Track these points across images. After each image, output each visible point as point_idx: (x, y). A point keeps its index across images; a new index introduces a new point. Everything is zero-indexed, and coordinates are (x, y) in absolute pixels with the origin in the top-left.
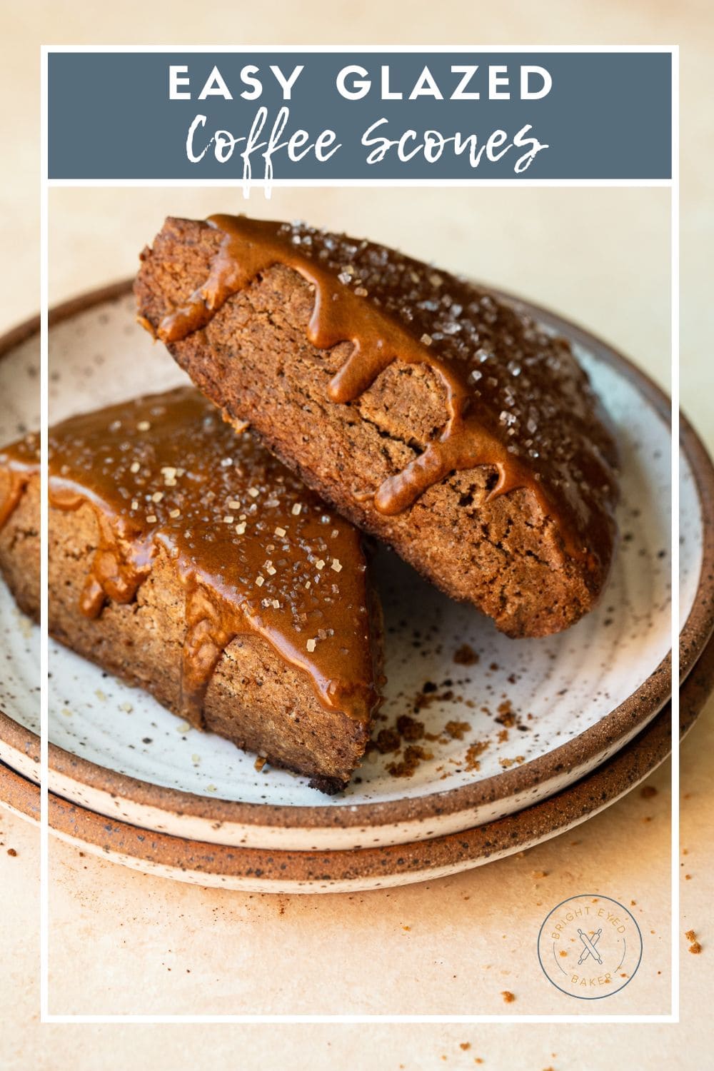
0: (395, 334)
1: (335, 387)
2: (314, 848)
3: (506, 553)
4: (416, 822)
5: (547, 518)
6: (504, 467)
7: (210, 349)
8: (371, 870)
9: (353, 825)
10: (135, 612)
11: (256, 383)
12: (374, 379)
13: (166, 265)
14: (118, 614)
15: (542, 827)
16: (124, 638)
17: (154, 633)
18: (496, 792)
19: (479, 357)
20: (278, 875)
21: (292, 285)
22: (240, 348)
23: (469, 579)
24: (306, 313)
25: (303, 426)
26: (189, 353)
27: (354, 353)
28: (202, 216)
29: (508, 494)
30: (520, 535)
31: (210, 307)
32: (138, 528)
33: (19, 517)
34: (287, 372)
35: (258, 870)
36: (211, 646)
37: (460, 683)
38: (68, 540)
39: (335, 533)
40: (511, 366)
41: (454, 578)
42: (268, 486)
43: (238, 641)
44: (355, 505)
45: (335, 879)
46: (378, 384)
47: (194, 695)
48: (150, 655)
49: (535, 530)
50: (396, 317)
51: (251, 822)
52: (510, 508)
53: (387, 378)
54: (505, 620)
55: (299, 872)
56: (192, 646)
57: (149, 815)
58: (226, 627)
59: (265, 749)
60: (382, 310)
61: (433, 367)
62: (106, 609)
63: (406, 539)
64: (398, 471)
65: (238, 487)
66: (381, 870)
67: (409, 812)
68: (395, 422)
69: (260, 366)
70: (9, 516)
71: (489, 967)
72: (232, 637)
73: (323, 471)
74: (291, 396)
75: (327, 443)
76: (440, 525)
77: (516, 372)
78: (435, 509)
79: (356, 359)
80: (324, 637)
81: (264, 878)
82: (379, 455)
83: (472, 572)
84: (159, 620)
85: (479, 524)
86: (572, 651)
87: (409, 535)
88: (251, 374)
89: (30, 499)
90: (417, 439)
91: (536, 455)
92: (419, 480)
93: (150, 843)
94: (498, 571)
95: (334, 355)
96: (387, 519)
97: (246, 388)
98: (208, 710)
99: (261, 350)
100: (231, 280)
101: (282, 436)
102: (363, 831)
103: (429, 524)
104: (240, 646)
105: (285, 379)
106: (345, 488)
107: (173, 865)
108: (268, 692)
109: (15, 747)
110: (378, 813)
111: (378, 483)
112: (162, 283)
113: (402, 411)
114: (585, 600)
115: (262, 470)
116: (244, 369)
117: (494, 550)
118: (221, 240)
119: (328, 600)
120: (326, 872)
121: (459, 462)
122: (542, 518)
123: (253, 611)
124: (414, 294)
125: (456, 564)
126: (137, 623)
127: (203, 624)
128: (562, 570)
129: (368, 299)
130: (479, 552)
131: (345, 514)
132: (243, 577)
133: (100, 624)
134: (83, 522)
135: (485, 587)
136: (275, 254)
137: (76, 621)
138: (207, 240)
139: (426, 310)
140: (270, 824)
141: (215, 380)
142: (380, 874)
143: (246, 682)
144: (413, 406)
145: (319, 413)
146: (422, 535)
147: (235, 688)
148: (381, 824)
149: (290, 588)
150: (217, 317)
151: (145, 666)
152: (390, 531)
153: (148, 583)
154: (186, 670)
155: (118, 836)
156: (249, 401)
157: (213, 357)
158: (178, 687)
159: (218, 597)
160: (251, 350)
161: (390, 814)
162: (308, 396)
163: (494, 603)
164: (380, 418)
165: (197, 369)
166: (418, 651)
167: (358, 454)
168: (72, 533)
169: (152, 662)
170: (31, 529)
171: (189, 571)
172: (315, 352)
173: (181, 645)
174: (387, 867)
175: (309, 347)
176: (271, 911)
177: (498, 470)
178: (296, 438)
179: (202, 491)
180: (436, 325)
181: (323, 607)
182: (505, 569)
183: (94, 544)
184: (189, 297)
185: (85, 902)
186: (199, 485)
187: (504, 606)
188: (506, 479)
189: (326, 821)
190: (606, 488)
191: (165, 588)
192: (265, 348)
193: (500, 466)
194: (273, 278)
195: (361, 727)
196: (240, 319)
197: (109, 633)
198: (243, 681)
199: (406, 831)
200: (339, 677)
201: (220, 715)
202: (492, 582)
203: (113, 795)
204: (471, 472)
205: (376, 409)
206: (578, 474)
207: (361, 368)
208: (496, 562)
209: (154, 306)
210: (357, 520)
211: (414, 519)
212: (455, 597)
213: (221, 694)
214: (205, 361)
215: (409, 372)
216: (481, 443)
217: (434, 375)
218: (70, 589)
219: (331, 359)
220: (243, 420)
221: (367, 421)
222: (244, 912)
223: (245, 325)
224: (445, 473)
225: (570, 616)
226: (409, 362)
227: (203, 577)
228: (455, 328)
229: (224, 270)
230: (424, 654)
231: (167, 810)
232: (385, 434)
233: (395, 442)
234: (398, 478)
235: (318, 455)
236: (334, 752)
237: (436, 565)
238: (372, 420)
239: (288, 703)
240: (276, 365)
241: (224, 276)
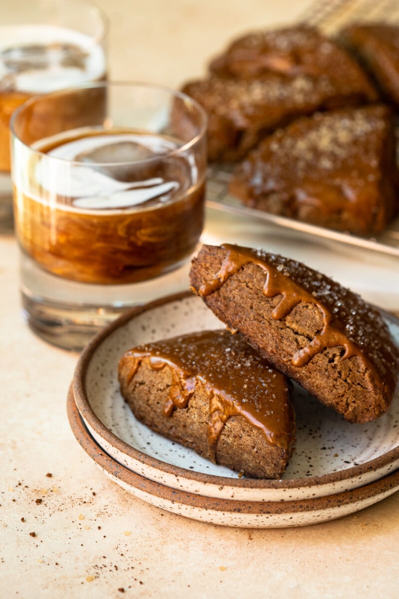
0: (301, 291)
1: (275, 313)
2: (263, 500)
3: (349, 384)
4: (308, 487)
5: (366, 369)
6: (348, 346)
7: (221, 298)
8: (288, 510)
9: (280, 488)
10: (187, 412)
11: (241, 312)
12: (291, 310)
13: (203, 264)
14: (180, 413)
15: (363, 496)
16: (182, 423)
17: (195, 420)
18: (343, 476)
19: (338, 304)
20: (247, 511)
21: (257, 271)
22: (234, 298)
23: (332, 395)
24: (263, 283)
25: (261, 330)
26: (212, 300)
27: (283, 299)
28: (219, 245)
29: (350, 358)
30: (355, 376)
31: (222, 280)
32: (189, 374)
33: (137, 377)
34: (254, 307)
35: (239, 509)
36: (220, 422)
37: (329, 448)
38: (159, 383)
39: (275, 376)
40: (352, 310)
41: (326, 394)
42: (246, 358)
43: (231, 419)
44: (283, 364)
45: (272, 513)
46: (293, 312)
47: (212, 445)
48: (193, 430)
49: (361, 374)
50: (301, 285)
51: (236, 486)
52: (350, 364)
53: (297, 309)
54: (348, 414)
55: (256, 510)
56: (211, 423)
57: (192, 485)
58: (227, 412)
59: (243, 469)
60: (296, 282)
61: (317, 305)
62: (175, 412)
63: (306, 378)
64: (302, 348)
65: (233, 359)
66: (292, 510)
67: (305, 482)
68: (301, 327)
69: (243, 305)
70: (133, 377)
71: (340, 558)
72: (229, 417)
73: (269, 349)
74: (256, 317)
75: (271, 337)
76: (320, 371)
77: (354, 313)
78: (318, 364)
79: (284, 301)
80: (269, 414)
81: (241, 513)
82: (294, 341)
83: (334, 391)
84: (197, 413)
85: (337, 371)
86: (379, 437)
87: (306, 377)
88: (239, 308)
89: (142, 368)
90: (310, 334)
91: (362, 343)
92: (311, 351)
93: (192, 498)
94: (345, 391)
95: (274, 300)
96: (297, 369)
97: (237, 314)
98: (218, 452)
99: (243, 298)
100: (231, 269)
101: (252, 334)
102: (284, 491)
103: (315, 371)
104: (233, 421)
105: (254, 310)
106: (279, 356)
107: (202, 507)
108: (245, 441)
109: (134, 458)
110: (291, 483)
111: (293, 354)
112: (201, 272)
113: (304, 323)
114: (384, 406)
115: (243, 353)
116: (236, 306)
117: (343, 382)
118: (226, 253)
119: (271, 400)
120: (269, 510)
121: (328, 344)
122: (364, 368)
123: (238, 404)
124: (310, 279)
125: (327, 388)
126: (188, 416)
127: (216, 412)
128: (373, 391)
129: (290, 277)
130: (337, 383)
131: (279, 368)
132: (234, 391)
133: (172, 419)
134: (165, 375)
135: (339, 398)
136: (250, 259)
137: (161, 420)
138: (221, 253)
139: (315, 286)
140: (244, 487)
141: (223, 311)
142: (292, 512)
143: (235, 437)
144: (308, 321)
145: (268, 324)
146: (312, 376)
147: (230, 440)
148: (293, 487)
149: (255, 394)
150: (224, 285)
151: (191, 436)
152: (298, 375)
153: (193, 398)
154: (209, 433)
155: (178, 495)
156: (238, 320)
157: (223, 302)
158: (206, 443)
159: (223, 400)
160: (239, 298)
161: (296, 483)
162: (263, 317)
163: (343, 406)
164: (294, 326)
165: (215, 307)
166: (311, 437)
167: (285, 341)
168: (160, 380)
169: (194, 433)
170: (142, 381)
171: (211, 389)
172: (266, 299)
173: (207, 423)
174: (295, 509)
175: (264, 297)
176: (245, 537)
177: (345, 348)
178: (258, 335)
179: (217, 361)
180: (319, 290)
181: (269, 403)
182: (348, 390)
183: (169, 384)
184: (212, 277)
185: (163, 532)
186: (216, 358)
187: (348, 408)
188: (349, 351)
189: (268, 485)
190: (393, 364)
191: (201, 399)
192: (245, 297)
193: (346, 345)
194: (249, 268)
195: (284, 451)
196: (234, 286)
197: (176, 423)
198: (234, 436)
199: (303, 492)
200: (275, 430)
201: (224, 454)
202: (342, 396)
203: (176, 476)
204: (334, 349)
205: (292, 322)
206: (381, 355)
207: (286, 305)
208: (344, 387)
209: (197, 282)
210: (284, 371)
211: (309, 369)
212: (327, 404)
213: (224, 444)
214: (219, 303)
215: (307, 307)
216: (338, 336)
217: (317, 308)
218: (159, 405)
219: (273, 302)
220: (235, 328)
221: (288, 327)
222: (233, 537)
223: (237, 288)
224: (322, 349)
225: (377, 413)
226: (307, 303)
227: (216, 392)
228: (327, 292)
229: (228, 265)
230: (314, 437)
231: (200, 481)
232: (296, 333)
233: (301, 336)
234: (302, 351)
235: (267, 342)
236: (273, 465)
237: (318, 390)
238: (291, 327)
239: (253, 445)
240: (249, 305)
241: (228, 267)
